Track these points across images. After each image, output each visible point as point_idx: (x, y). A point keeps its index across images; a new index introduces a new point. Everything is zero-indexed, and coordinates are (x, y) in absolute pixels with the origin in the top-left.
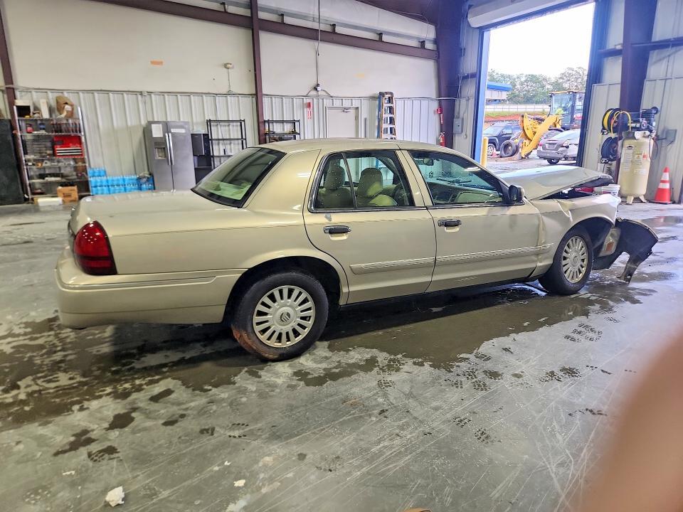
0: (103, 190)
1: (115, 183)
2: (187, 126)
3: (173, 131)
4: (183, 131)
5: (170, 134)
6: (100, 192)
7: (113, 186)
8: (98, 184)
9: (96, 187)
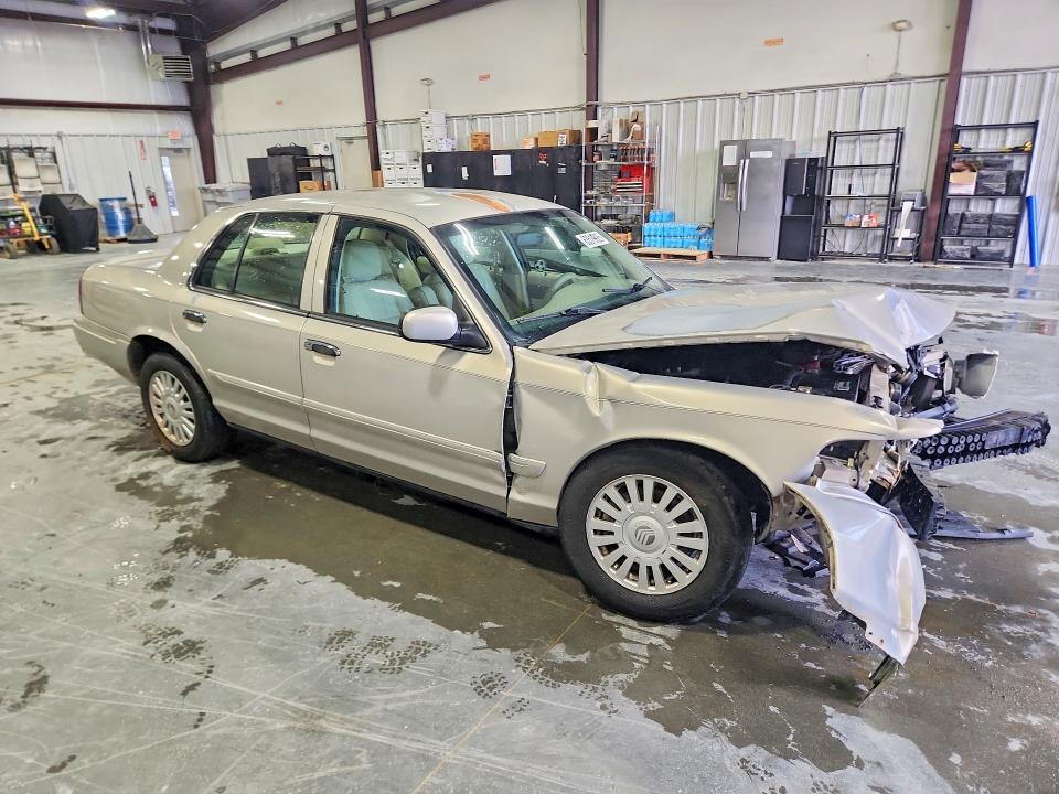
0: (656, 241)
1: (672, 233)
2: (776, 147)
3: (753, 155)
4: (769, 154)
5: (747, 161)
6: (653, 244)
7: (669, 236)
8: (652, 233)
9: (649, 236)
